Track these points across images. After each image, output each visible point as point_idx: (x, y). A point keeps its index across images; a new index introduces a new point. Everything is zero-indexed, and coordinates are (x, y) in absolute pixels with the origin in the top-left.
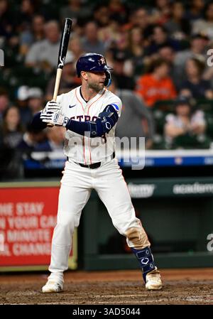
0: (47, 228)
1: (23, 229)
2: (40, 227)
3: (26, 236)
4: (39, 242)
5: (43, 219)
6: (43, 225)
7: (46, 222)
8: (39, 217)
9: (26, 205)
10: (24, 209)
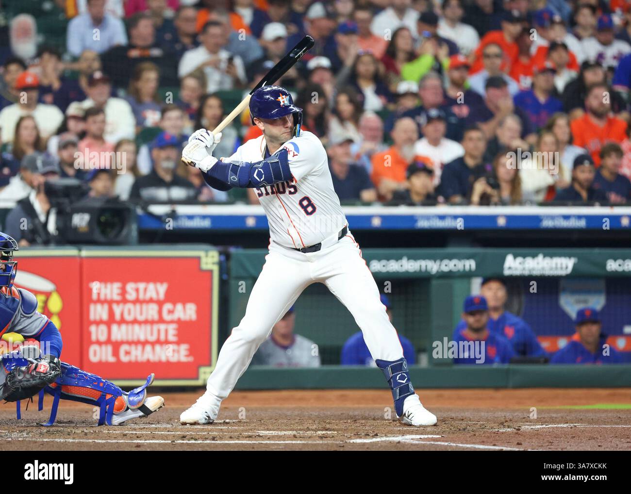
0: (172, 322)
1: (135, 322)
2: (161, 320)
3: (140, 333)
4: (158, 342)
5: (168, 306)
6: (166, 317)
7: (171, 312)
8: (160, 304)
9: (141, 286)
10: (137, 290)
